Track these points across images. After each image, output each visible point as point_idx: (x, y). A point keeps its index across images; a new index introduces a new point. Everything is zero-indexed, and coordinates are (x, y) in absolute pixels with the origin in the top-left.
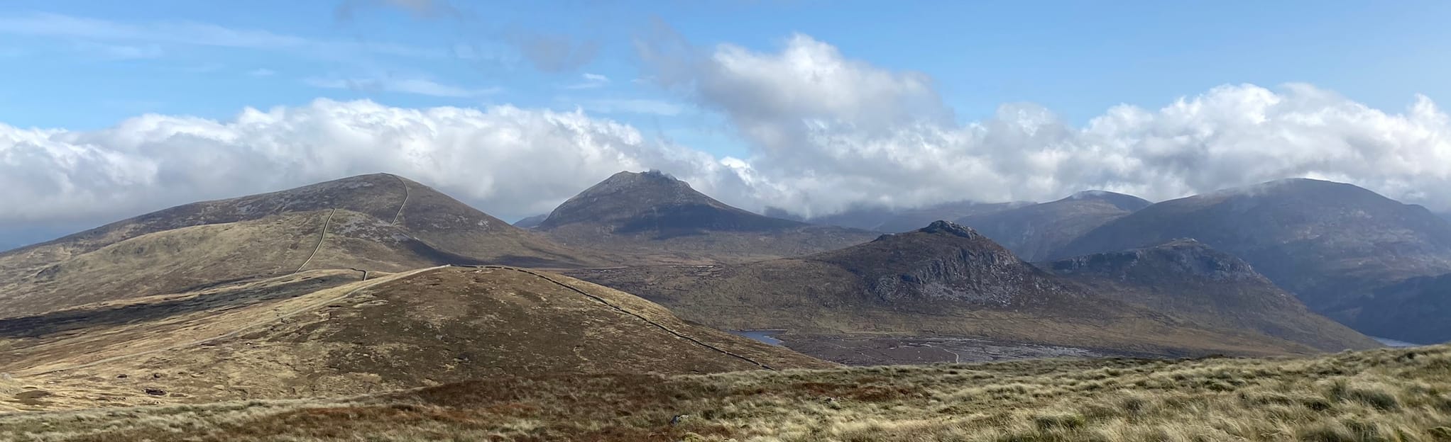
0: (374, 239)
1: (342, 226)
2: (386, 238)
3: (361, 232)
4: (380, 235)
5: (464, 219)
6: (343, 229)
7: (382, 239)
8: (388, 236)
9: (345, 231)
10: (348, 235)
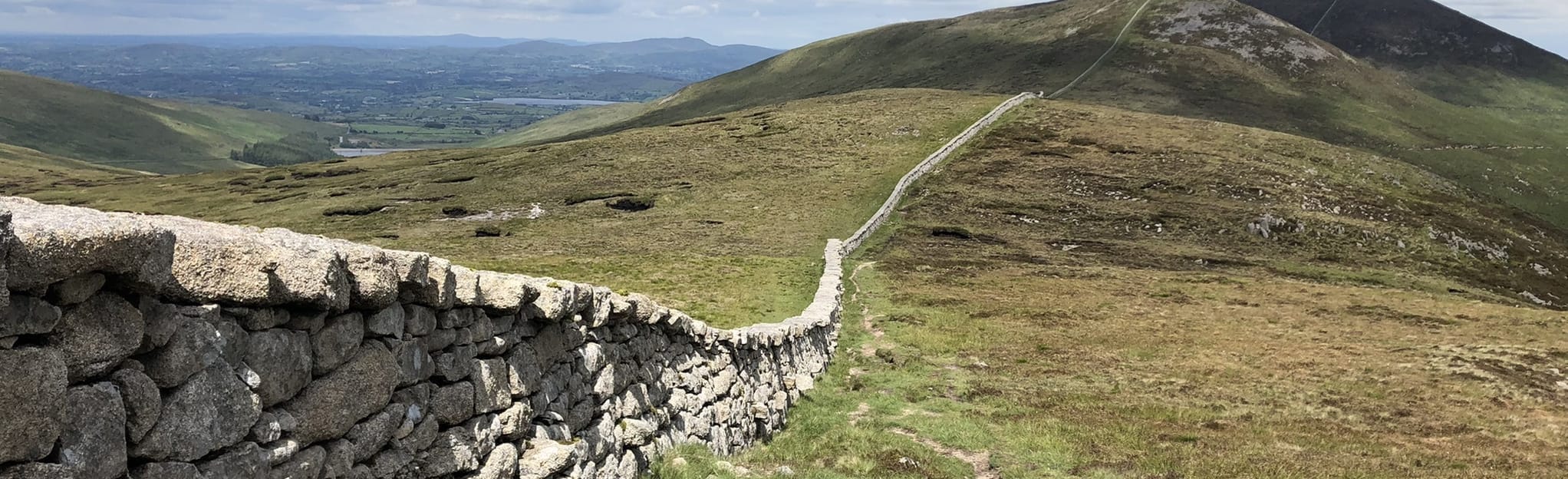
0: (1238, 51)
1: (1169, 18)
2: (1269, 49)
3: (1209, 34)
4: (1255, 43)
5: (1458, 37)
6: (1169, 25)
7: (1258, 52)
8: (1276, 46)
9: (1171, 31)
10: (1176, 39)
